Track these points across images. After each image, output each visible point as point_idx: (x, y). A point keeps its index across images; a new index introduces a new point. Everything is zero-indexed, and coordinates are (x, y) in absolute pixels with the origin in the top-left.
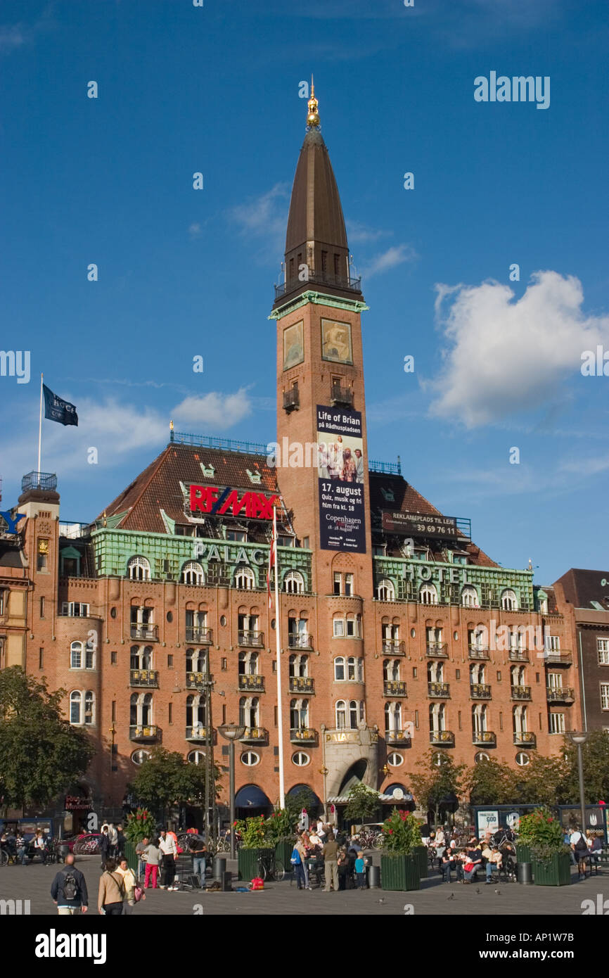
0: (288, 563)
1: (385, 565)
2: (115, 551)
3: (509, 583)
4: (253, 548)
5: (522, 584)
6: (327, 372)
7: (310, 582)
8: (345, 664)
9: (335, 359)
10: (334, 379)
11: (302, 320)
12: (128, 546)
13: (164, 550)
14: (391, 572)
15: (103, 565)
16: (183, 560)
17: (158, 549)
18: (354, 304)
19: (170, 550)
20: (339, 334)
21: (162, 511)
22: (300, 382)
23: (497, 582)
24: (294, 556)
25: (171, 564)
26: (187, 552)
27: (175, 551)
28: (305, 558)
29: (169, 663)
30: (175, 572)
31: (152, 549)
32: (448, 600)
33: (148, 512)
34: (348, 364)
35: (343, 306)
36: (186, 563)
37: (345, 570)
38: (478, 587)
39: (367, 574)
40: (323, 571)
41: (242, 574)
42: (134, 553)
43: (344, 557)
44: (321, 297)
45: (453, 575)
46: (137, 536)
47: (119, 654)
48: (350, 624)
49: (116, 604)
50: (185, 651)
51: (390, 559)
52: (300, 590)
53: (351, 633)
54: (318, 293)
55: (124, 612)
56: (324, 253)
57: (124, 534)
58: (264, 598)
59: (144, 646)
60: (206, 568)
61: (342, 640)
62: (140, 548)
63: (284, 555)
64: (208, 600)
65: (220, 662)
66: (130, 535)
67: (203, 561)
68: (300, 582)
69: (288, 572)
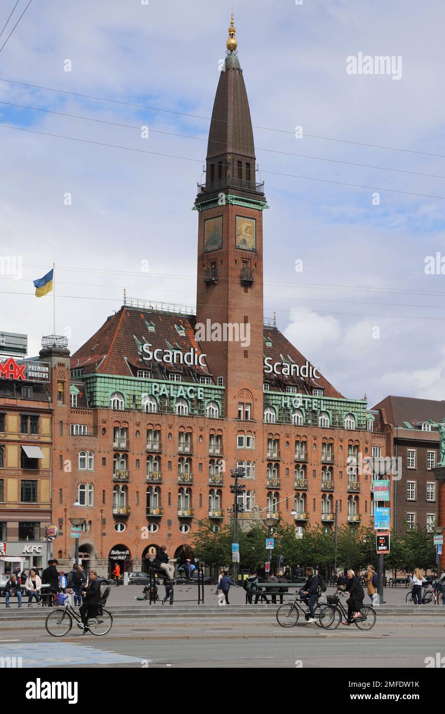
0: (209, 396)
1: (271, 397)
2: (103, 389)
3: (350, 410)
4: (188, 386)
5: (359, 410)
6: (239, 258)
7: (223, 409)
9: (244, 247)
10: (244, 263)
12: (110, 386)
13: (132, 388)
14: (274, 402)
15: (95, 399)
16: (144, 395)
17: (129, 387)
18: (260, 203)
20: (247, 228)
21: (126, 358)
22: (219, 263)
24: (213, 391)
25: (137, 398)
26: (147, 389)
28: (220, 392)
29: (137, 466)
30: (139, 403)
31: (125, 387)
32: (310, 422)
33: (117, 359)
34: (253, 250)
35: (252, 206)
36: (146, 397)
37: (245, 401)
38: (330, 412)
39: (260, 404)
40: (232, 402)
41: (180, 404)
42: (114, 391)
43: (245, 392)
44: (236, 199)
45: (314, 404)
46: (116, 379)
47: (107, 460)
48: (248, 439)
49: (105, 425)
50: (146, 457)
51: (274, 393)
52: (216, 415)
53: (248, 445)
54: (235, 197)
55: (110, 431)
56: (240, 162)
57: (108, 378)
58: (195, 420)
59: (122, 454)
60: (158, 400)
61: (243, 449)
62: (118, 387)
63: (207, 391)
64: (160, 423)
65: (167, 464)
66: (112, 378)
67: (157, 395)
68: (216, 409)
69: (209, 402)
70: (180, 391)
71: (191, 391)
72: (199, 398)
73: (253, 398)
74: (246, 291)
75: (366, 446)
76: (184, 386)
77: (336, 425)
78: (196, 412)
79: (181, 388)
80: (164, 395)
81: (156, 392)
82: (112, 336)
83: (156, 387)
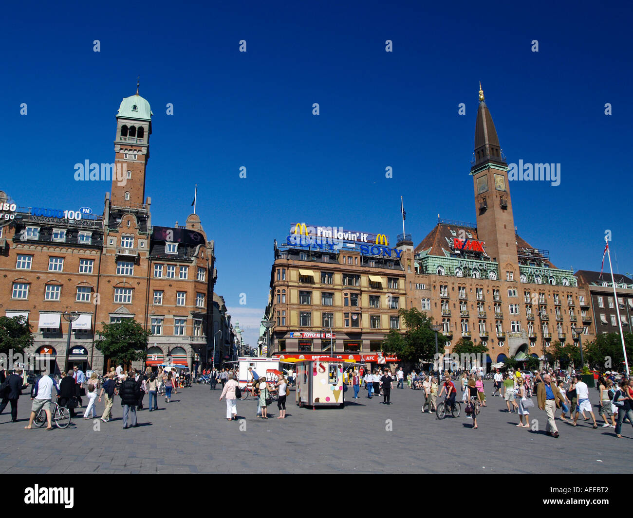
0: (490, 268)
1: (523, 269)
2: (432, 264)
3: (565, 275)
4: (478, 262)
5: (569, 276)
6: (498, 194)
7: (498, 275)
8: (514, 307)
9: (500, 189)
10: (501, 197)
11: (486, 175)
12: (436, 262)
13: (448, 263)
14: (525, 271)
15: (428, 269)
16: (455, 267)
17: (446, 263)
18: (504, 168)
19: (450, 263)
20: (501, 180)
21: (443, 249)
22: (487, 198)
23: (561, 275)
24: (492, 265)
25: (451, 269)
26: (456, 264)
27: (452, 264)
28: (495, 266)
29: (454, 307)
30: (452, 272)
31: (444, 263)
32: (545, 282)
33: (438, 249)
34: (504, 191)
35: (501, 169)
36: (456, 268)
37: (510, 270)
38: (554, 277)
39: (518, 272)
40: (503, 271)
41: (475, 272)
42: (438, 265)
43: (509, 266)
44: (493, 165)
45: (546, 273)
46: (439, 258)
47: (437, 304)
48: (514, 291)
49: (435, 284)
50: (459, 302)
51: (524, 266)
52: (495, 279)
53: (514, 294)
54: (492, 164)
55: (438, 288)
56: (492, 149)
57: (435, 258)
58: (484, 281)
59: (445, 301)
60: (463, 270)
61: (512, 298)
62: (440, 263)
63: (488, 265)
64: (465, 282)
65: (471, 306)
66: (437, 258)
67: (462, 268)
68: (494, 275)
69: (490, 272)
70: (474, 265)
71: (480, 265)
72: (485, 269)
73: (514, 269)
74: (504, 212)
75: (576, 295)
76: (476, 262)
77: (559, 284)
78: (483, 277)
79: (474, 263)
80: (466, 267)
81: (461, 266)
82: (434, 239)
83: (461, 263)
